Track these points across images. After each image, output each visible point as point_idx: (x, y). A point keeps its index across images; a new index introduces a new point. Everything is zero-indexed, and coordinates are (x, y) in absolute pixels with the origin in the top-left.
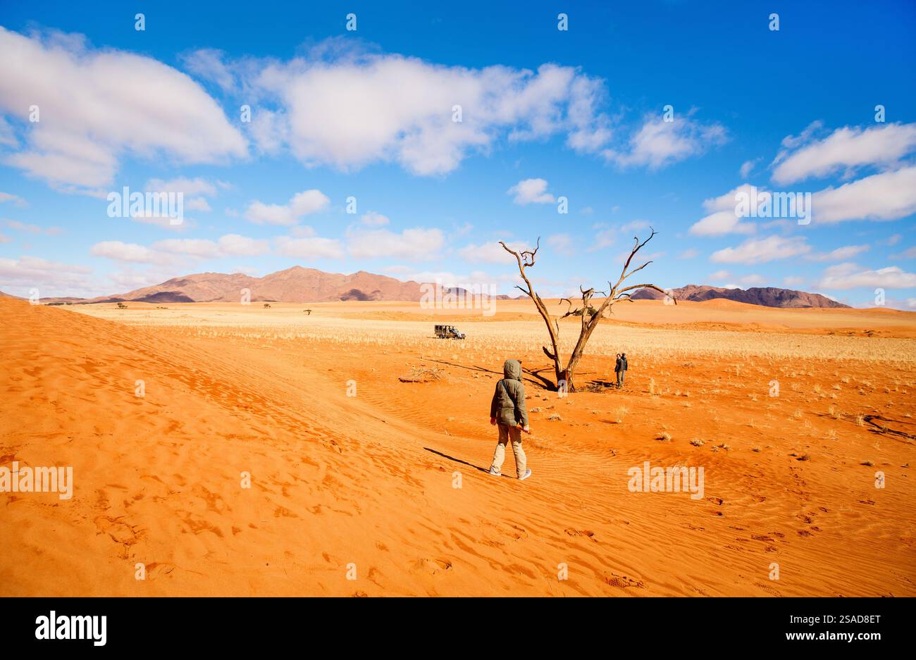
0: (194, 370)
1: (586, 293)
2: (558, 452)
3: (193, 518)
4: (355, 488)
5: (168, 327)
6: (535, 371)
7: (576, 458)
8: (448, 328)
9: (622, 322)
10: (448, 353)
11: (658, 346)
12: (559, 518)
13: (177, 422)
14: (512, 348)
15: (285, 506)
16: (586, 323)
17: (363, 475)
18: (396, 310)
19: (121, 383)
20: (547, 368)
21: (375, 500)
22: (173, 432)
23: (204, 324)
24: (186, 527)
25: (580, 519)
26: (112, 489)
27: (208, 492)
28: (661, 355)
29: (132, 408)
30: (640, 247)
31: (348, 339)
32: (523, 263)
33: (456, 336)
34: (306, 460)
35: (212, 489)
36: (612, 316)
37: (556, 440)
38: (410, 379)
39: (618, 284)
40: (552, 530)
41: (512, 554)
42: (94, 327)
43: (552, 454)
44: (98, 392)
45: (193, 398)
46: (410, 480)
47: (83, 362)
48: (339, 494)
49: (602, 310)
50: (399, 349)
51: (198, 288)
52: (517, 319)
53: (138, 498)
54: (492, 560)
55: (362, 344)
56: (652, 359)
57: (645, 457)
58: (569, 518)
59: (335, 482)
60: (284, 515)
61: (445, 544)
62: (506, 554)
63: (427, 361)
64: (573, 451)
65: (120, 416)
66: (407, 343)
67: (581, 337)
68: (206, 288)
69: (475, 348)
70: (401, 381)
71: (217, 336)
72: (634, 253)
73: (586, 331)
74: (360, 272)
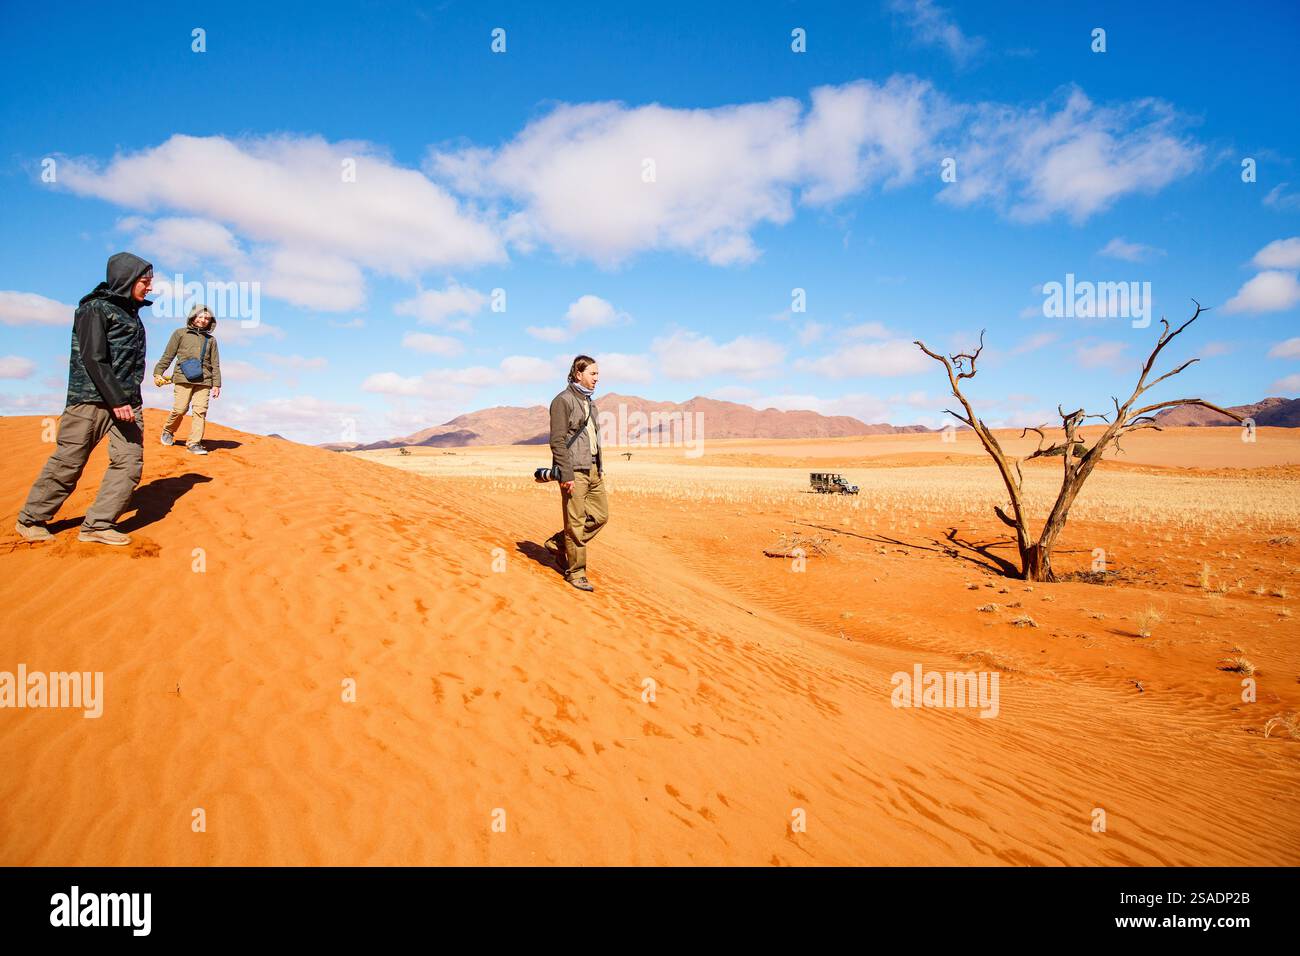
0: (508, 533)
1: (1070, 419)
2: (1035, 677)
3: (543, 724)
4: (742, 704)
5: (458, 478)
6: (982, 545)
7: (1069, 691)
8: (830, 477)
9: (1134, 465)
10: (834, 516)
11: (1210, 508)
12: (1075, 785)
13: (504, 599)
14: (938, 509)
15: (654, 721)
16: (1072, 467)
17: (749, 687)
18: (750, 451)
19: (434, 546)
20: (1001, 540)
21: (774, 725)
22: (501, 611)
23: (499, 473)
24: (537, 735)
25: (1113, 792)
26: (448, 678)
27: (555, 693)
28: (1218, 523)
29: (451, 578)
30: (1172, 335)
31: (684, 493)
32: (956, 373)
33: (843, 490)
34: (669, 660)
35: (561, 690)
36: (1120, 457)
37: (1028, 659)
38: (780, 552)
39: (1131, 401)
40: (1065, 803)
41: (1006, 833)
42: (389, 478)
43: (1026, 681)
44: (412, 556)
45: (516, 568)
46: (819, 702)
47: (390, 519)
48: (723, 712)
49: (1101, 445)
50: (760, 510)
51: (491, 427)
52: (943, 463)
53: (478, 692)
54: (975, 838)
55: (706, 502)
56: (1199, 531)
57: (1204, 698)
58: (1092, 788)
59: (714, 694)
60: (656, 734)
61: (893, 802)
62: (995, 831)
63: (803, 528)
64: (1062, 678)
65: (439, 587)
66: (770, 500)
67: (1064, 490)
68: (500, 427)
69: (876, 507)
70: (767, 555)
71: (517, 489)
72: (1160, 346)
73: (1073, 481)
74: (696, 398)
